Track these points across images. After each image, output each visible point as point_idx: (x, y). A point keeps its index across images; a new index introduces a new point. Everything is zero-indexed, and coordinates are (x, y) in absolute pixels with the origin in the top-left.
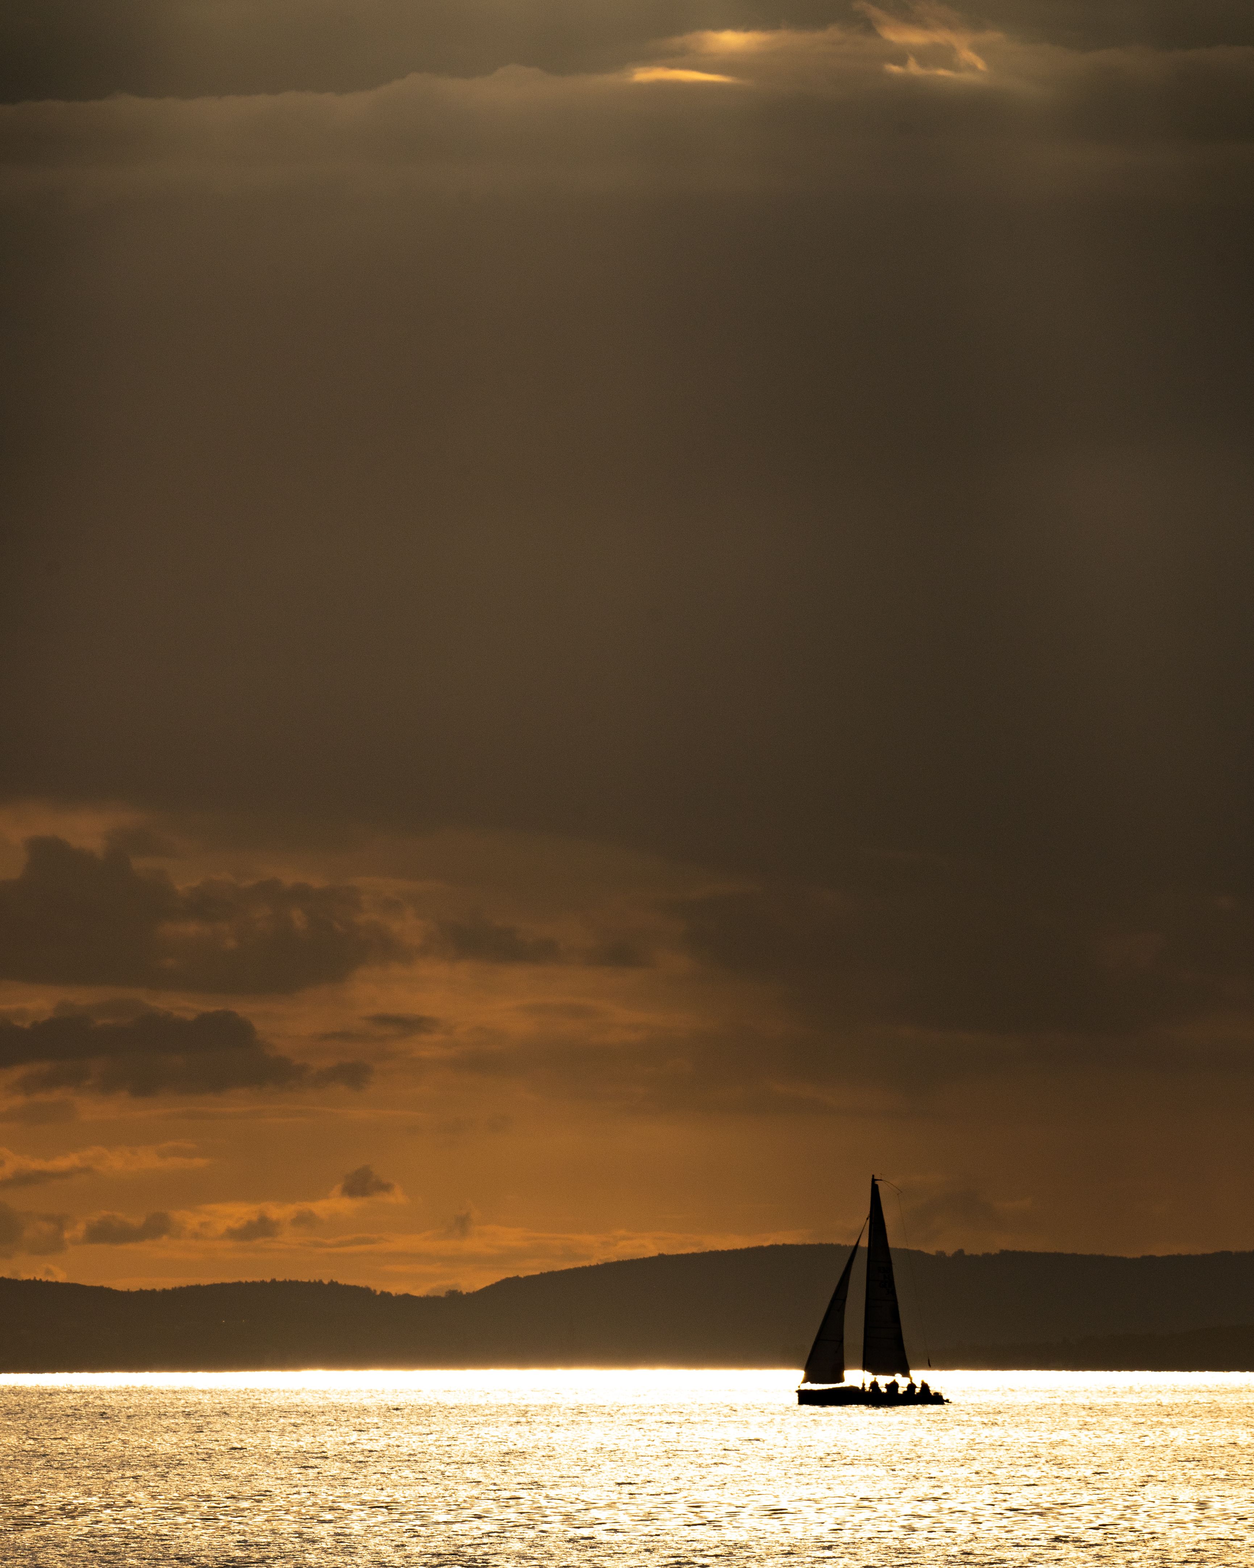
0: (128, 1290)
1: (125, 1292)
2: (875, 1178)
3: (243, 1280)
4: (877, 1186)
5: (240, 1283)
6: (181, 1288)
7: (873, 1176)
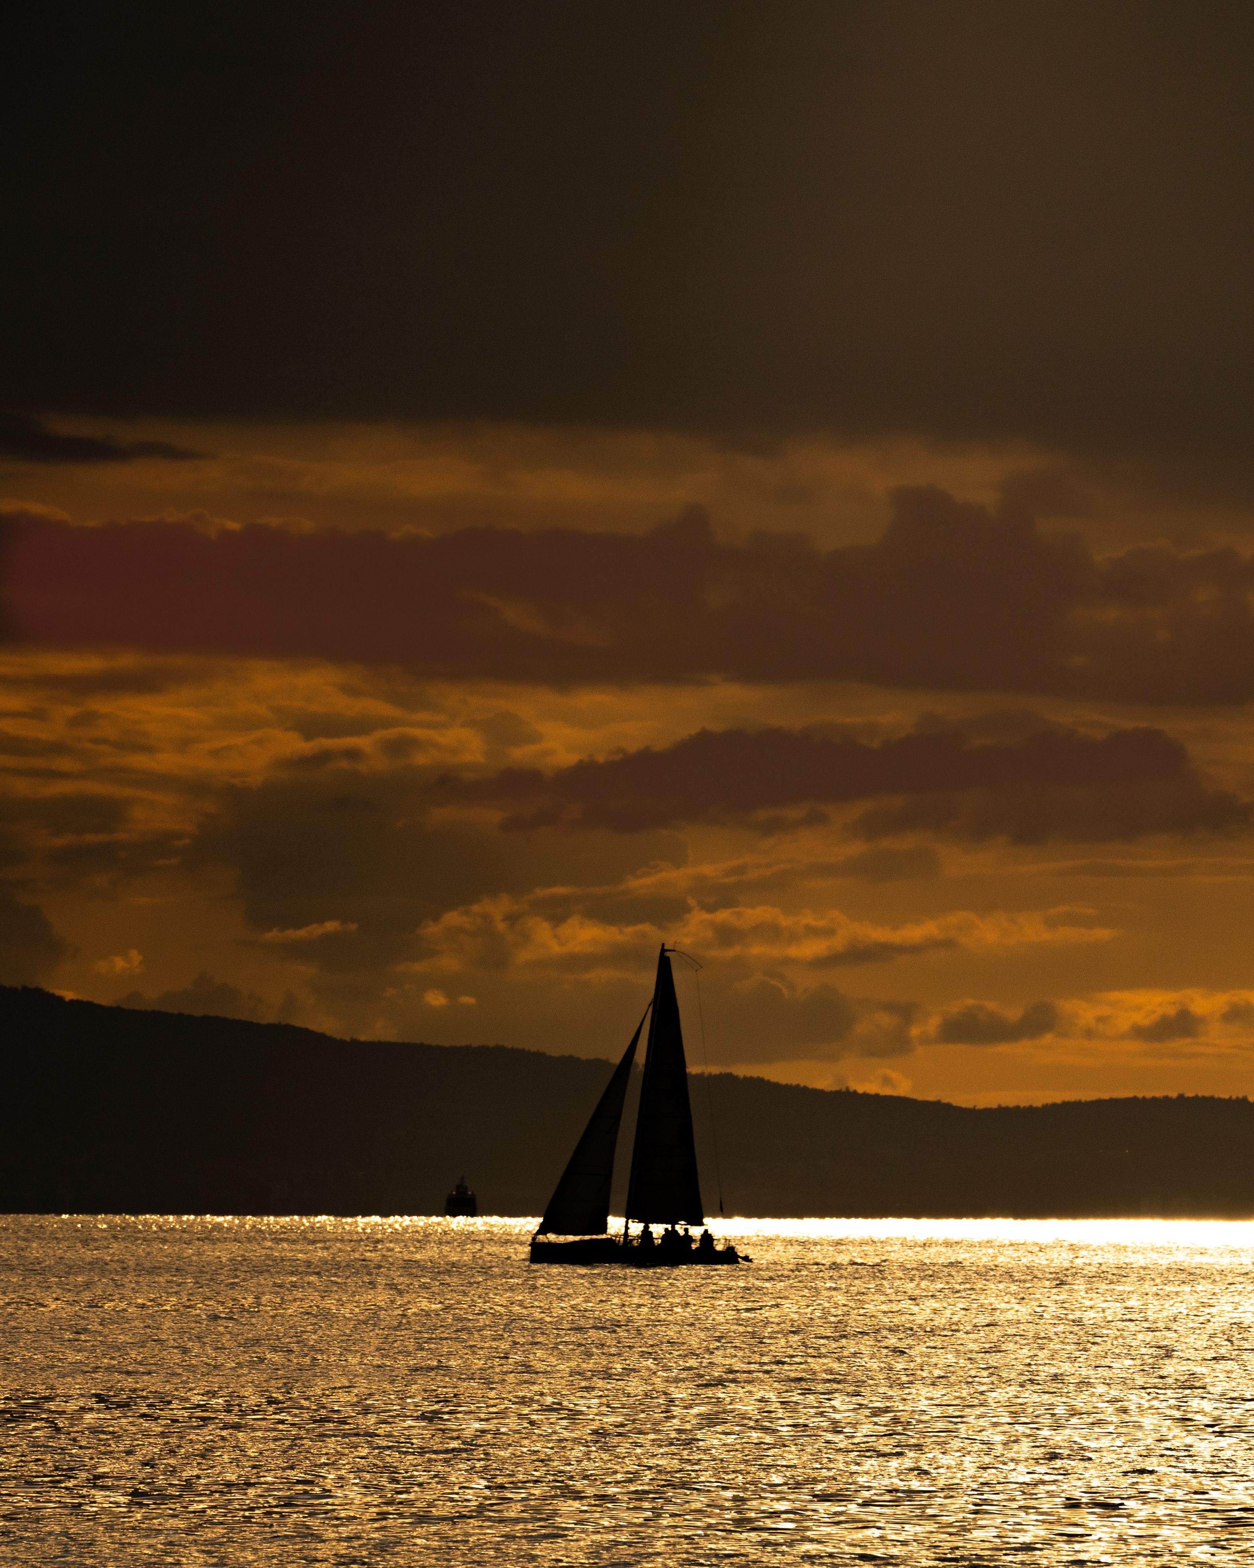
0: (975, 1106)
1: (970, 1109)
2: (666, 947)
3: (1140, 1095)
4: (668, 959)
5: (1135, 1099)
6: (1054, 1105)
7: (663, 945)
